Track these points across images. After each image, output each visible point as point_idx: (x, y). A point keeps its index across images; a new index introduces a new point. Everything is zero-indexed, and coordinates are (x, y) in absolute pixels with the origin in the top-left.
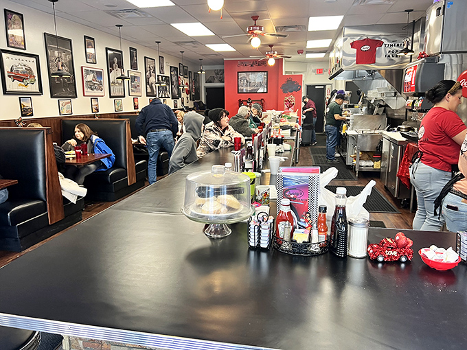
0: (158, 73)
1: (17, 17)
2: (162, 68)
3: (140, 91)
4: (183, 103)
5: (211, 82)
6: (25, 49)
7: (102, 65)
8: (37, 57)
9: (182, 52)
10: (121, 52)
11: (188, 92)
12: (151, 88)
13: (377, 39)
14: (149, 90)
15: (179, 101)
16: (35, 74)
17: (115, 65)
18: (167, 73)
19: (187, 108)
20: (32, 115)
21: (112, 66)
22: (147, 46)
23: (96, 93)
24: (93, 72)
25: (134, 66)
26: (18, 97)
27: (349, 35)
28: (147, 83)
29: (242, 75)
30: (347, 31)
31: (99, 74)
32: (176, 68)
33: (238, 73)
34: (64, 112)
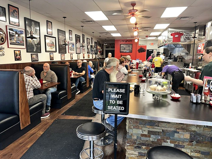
0: (91, 44)
1: (50, 23)
2: (92, 42)
3: (85, 51)
4: (98, 56)
5: (108, 48)
6: (52, 35)
7: (74, 41)
8: (55, 38)
9: (100, 36)
10: (80, 36)
11: (100, 52)
12: (89, 50)
13: (181, 32)
14: (88, 51)
15: (97, 55)
16: (55, 44)
17: (78, 41)
18: (93, 44)
19: (100, 58)
20: (53, 60)
21: (77, 42)
22: (88, 34)
23: (72, 52)
24: (71, 44)
25: (84, 41)
26: (49, 53)
27: (170, 31)
28: (87, 48)
29: (122, 45)
30: (170, 29)
31: (73, 44)
32: (96, 42)
33: (120, 44)
34: (62, 59)
